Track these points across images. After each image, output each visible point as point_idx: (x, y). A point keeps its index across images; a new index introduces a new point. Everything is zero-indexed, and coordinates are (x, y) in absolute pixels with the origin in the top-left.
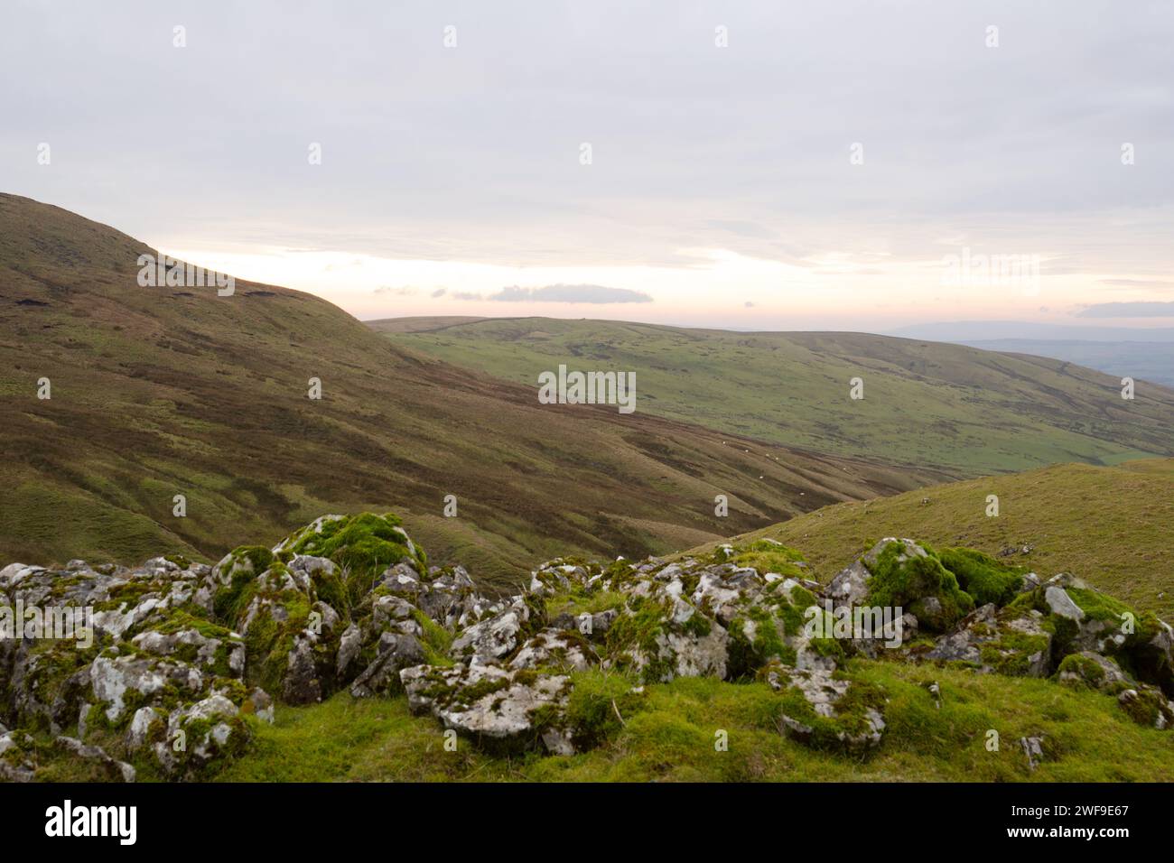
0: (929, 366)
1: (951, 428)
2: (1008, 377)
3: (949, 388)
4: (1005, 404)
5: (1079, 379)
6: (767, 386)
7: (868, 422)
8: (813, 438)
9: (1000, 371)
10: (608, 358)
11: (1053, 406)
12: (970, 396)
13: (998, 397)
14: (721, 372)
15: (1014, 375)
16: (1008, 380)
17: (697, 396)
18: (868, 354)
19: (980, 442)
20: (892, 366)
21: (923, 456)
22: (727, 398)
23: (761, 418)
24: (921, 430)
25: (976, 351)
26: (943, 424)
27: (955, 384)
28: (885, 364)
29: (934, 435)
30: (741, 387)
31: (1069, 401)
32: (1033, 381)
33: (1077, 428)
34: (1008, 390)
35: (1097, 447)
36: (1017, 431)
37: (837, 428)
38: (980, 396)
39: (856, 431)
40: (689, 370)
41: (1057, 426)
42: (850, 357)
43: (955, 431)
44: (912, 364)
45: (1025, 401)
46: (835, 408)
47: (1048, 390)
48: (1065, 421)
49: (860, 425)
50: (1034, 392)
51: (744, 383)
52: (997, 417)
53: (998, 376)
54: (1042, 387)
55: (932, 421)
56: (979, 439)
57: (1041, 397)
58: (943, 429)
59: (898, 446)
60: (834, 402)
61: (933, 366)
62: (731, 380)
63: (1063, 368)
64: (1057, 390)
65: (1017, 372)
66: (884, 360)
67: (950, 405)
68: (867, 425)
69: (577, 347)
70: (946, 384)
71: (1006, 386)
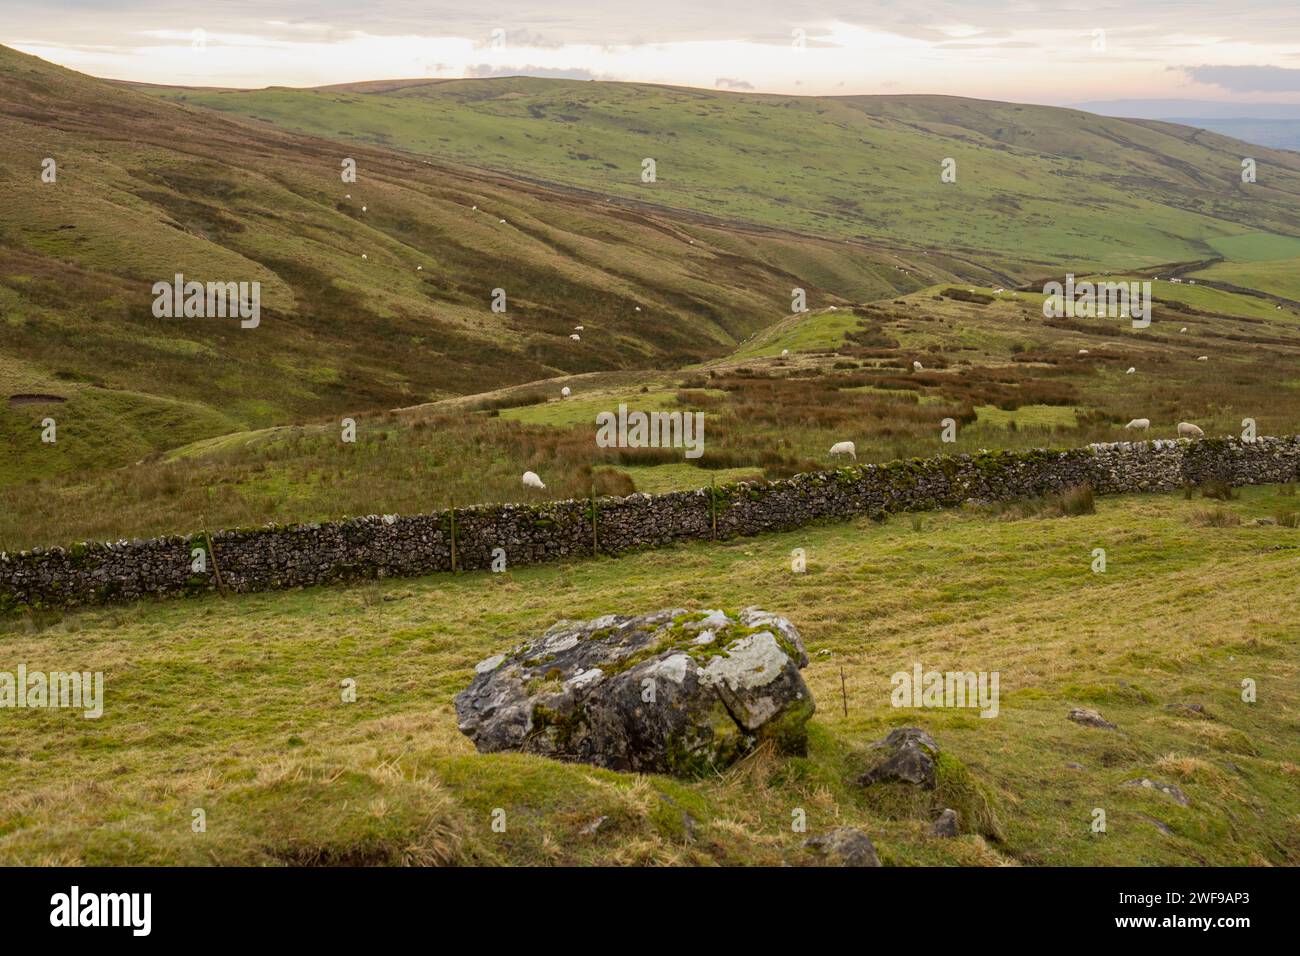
0: (1020, 133)
1: (1012, 204)
2: (1118, 145)
3: (1038, 158)
4: (1106, 178)
5: (1212, 149)
6: (776, 152)
7: (901, 196)
8: (813, 216)
9: (1110, 138)
10: (575, 119)
11: (1172, 181)
12: (1064, 169)
13: (1099, 169)
14: (720, 136)
15: (1127, 143)
16: (1118, 149)
17: (677, 165)
18: (946, 120)
19: (1047, 220)
20: (974, 134)
21: (961, 238)
22: (717, 167)
23: (754, 192)
24: (971, 206)
25: (1083, 115)
26: (1002, 199)
27: (1046, 154)
28: (960, 131)
29: (987, 212)
30: (742, 155)
31: (1194, 174)
32: (1152, 152)
33: (1194, 206)
34: (1115, 161)
35: (1209, 228)
36: (1103, 208)
37: (856, 204)
38: (1076, 168)
39: (880, 207)
40: (677, 133)
41: (1168, 204)
42: (919, 123)
43: (1017, 207)
44: (999, 131)
45: (1136, 175)
46: (863, 180)
47: (1169, 161)
48: (1180, 198)
49: (885, 201)
50: (1149, 164)
51: (747, 148)
52: (1083, 191)
53: (1105, 145)
54: (1162, 159)
55: (988, 195)
56: (1047, 217)
57: (1159, 170)
58: (1001, 205)
59: (930, 226)
60: (864, 173)
61: (1025, 133)
62: (730, 145)
63: (1193, 136)
64: (1181, 162)
65: (1134, 140)
66: (964, 126)
67: (1025, 177)
68: (898, 201)
69: (541, 107)
70: (1035, 155)
71: (1115, 157)
